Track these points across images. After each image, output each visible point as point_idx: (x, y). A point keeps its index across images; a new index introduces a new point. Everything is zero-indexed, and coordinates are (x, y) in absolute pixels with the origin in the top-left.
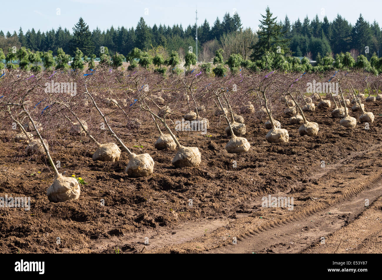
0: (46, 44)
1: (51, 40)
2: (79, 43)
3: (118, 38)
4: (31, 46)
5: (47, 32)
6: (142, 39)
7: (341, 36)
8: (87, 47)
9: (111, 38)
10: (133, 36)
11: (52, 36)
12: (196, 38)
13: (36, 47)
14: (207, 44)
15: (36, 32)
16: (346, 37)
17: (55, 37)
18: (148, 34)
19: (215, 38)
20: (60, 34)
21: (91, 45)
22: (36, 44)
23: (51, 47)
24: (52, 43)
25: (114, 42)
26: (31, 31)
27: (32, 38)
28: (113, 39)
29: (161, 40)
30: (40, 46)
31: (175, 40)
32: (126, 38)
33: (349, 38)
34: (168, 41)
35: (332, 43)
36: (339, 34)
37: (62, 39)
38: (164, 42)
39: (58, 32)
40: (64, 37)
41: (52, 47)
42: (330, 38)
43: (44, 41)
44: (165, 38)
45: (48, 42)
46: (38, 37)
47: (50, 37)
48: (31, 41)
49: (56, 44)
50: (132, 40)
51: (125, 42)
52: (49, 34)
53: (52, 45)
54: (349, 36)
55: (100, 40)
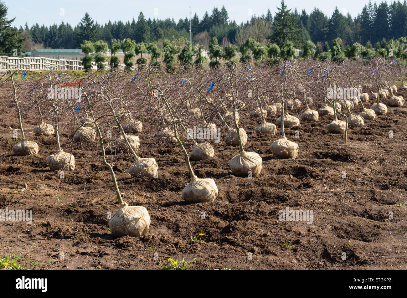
0: (50, 38)
1: (54, 33)
2: (85, 36)
3: (115, 31)
4: (36, 39)
5: (51, 27)
6: (142, 32)
7: (319, 27)
8: (92, 39)
9: (109, 31)
10: (129, 29)
11: (55, 30)
12: (190, 31)
13: (40, 40)
14: (198, 35)
15: (40, 27)
16: (323, 28)
17: (58, 31)
18: (147, 27)
19: (206, 30)
20: (62, 28)
21: (96, 38)
22: (40, 38)
23: (54, 40)
24: (55, 36)
25: (112, 34)
26: (35, 25)
27: (37, 32)
28: (111, 32)
29: (158, 32)
30: (44, 39)
31: (171, 33)
32: (123, 31)
33: (326, 29)
34: (165, 33)
35: (311, 33)
36: (317, 25)
37: (64, 33)
38: (161, 34)
39: (61, 27)
40: (67, 31)
41: (56, 40)
42: (309, 28)
43: (48, 34)
44: (162, 31)
45: (51, 36)
46: (42, 31)
47: (54, 31)
48: (36, 35)
49: (59, 37)
50: (129, 32)
51: (123, 35)
52: (53, 28)
53: (56, 38)
54: (326, 27)
55: (99, 33)
